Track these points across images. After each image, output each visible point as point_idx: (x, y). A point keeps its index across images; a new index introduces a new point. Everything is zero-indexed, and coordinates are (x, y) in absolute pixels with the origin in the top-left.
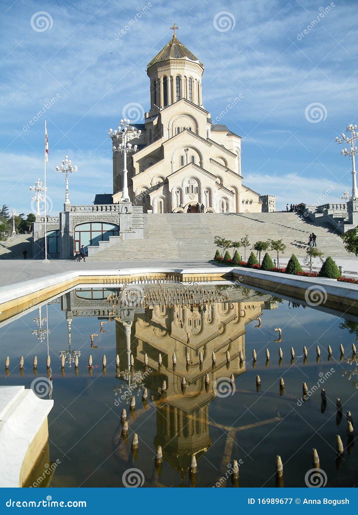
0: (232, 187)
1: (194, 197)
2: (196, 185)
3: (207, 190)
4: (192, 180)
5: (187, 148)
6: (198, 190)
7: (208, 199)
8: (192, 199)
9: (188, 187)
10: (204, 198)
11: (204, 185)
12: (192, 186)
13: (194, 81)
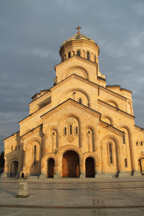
0: (123, 127)
1: (73, 139)
2: (75, 124)
3: (89, 130)
4: (71, 119)
5: (74, 92)
6: (78, 131)
7: (91, 141)
8: (70, 142)
9: (65, 128)
10: (87, 141)
11: (85, 124)
12: (71, 126)
13: (91, 54)
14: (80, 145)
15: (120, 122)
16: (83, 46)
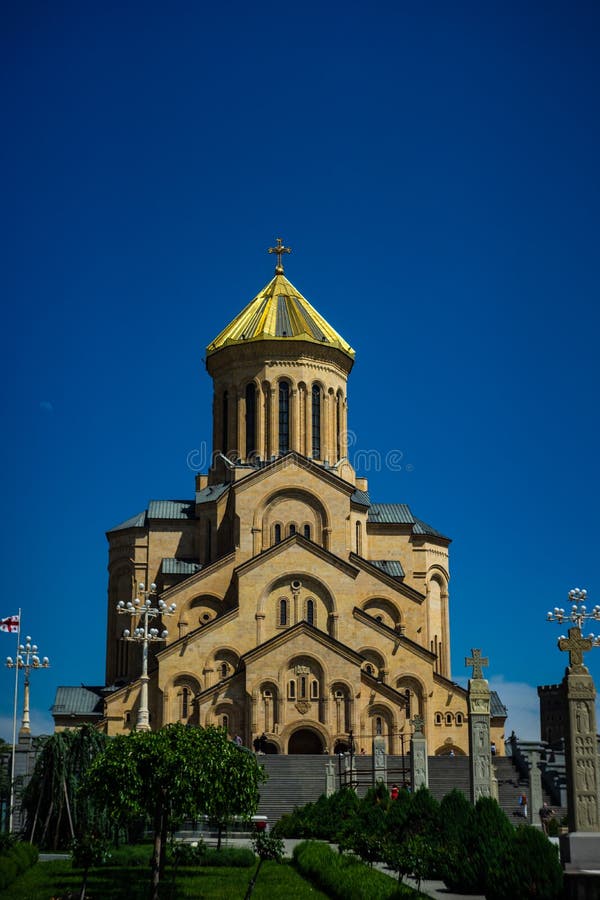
1: (308, 707)
3: (340, 690)
4: (303, 665)
5: (295, 581)
6: (318, 688)
7: (342, 713)
8: (302, 713)
9: (292, 683)
10: (333, 711)
11: (333, 678)
12: (303, 679)
13: (327, 393)
14: (321, 718)
15: (401, 667)
16: (301, 364)
